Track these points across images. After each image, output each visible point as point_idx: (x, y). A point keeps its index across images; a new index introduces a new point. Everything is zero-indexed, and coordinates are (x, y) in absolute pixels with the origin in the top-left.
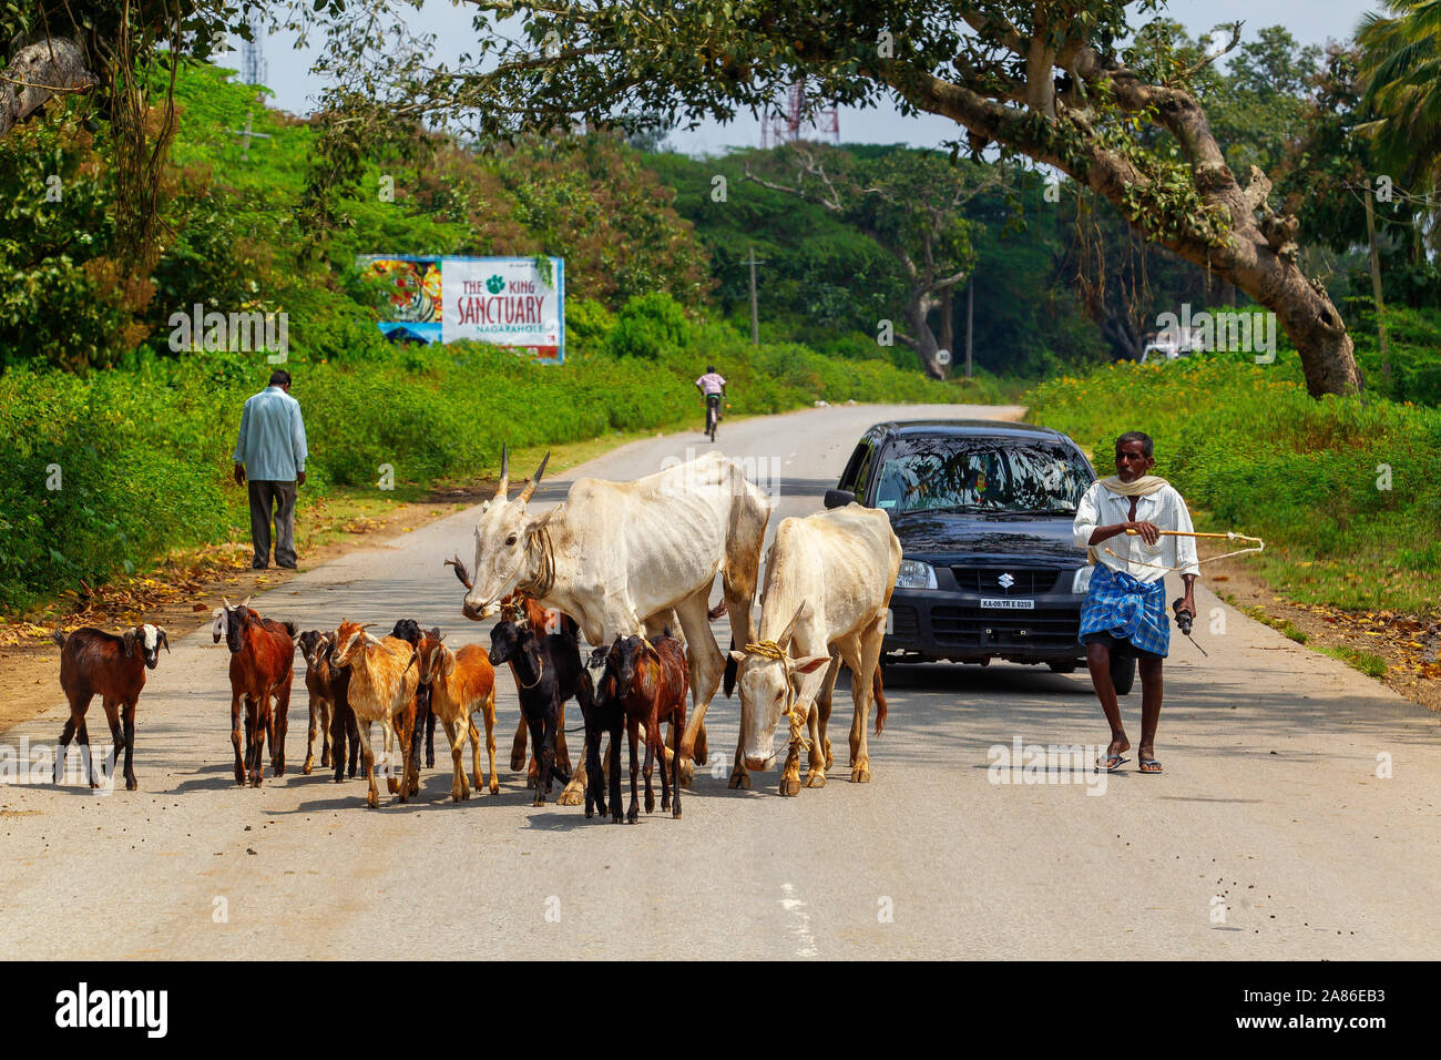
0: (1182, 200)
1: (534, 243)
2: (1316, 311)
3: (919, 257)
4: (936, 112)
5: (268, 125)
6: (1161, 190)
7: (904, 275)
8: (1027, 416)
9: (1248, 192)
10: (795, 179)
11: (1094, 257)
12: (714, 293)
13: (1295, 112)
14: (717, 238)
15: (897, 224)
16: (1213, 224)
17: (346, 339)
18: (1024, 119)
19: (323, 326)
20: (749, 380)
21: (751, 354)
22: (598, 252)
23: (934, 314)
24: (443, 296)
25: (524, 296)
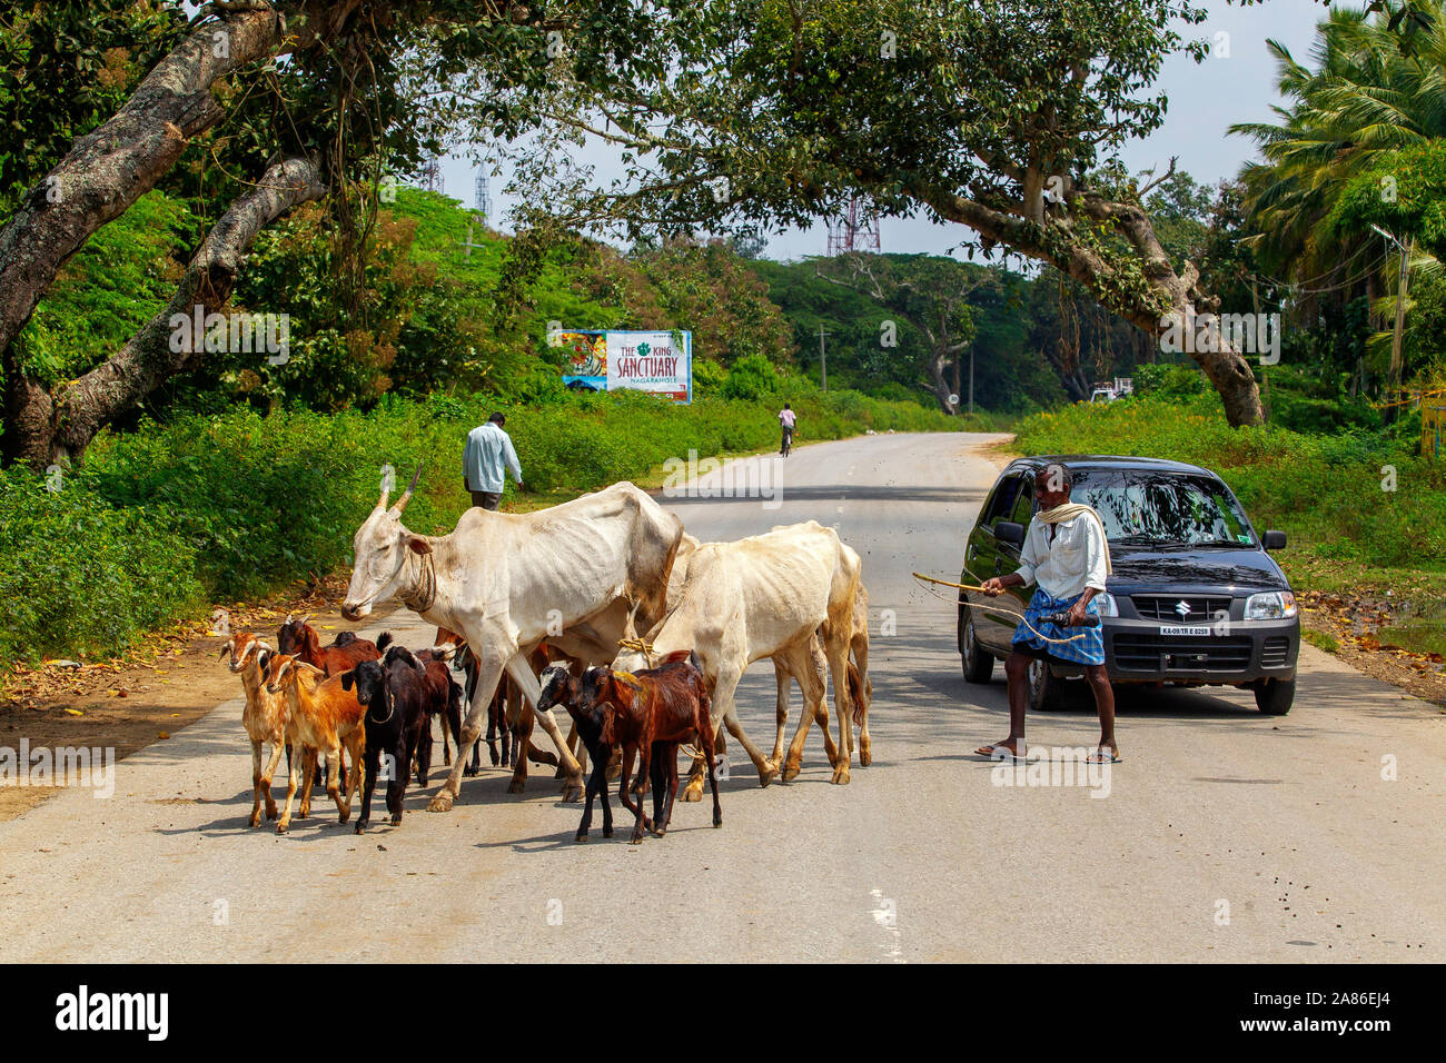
0: (1137, 284)
1: (671, 322)
2: (1233, 365)
3: (936, 330)
4: (958, 221)
5: (484, 238)
6: (1121, 277)
7: (927, 344)
8: (1016, 440)
9: (1182, 279)
10: (851, 277)
11: (1072, 326)
12: (796, 355)
13: (1197, 231)
14: (798, 318)
15: (922, 308)
16: (1159, 301)
17: (539, 388)
18: (1022, 226)
19: (524, 379)
20: (820, 415)
21: (821, 397)
22: (715, 327)
23: (947, 370)
24: (607, 357)
25: (664, 358)
